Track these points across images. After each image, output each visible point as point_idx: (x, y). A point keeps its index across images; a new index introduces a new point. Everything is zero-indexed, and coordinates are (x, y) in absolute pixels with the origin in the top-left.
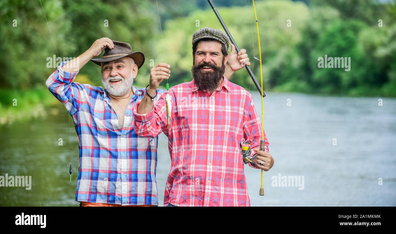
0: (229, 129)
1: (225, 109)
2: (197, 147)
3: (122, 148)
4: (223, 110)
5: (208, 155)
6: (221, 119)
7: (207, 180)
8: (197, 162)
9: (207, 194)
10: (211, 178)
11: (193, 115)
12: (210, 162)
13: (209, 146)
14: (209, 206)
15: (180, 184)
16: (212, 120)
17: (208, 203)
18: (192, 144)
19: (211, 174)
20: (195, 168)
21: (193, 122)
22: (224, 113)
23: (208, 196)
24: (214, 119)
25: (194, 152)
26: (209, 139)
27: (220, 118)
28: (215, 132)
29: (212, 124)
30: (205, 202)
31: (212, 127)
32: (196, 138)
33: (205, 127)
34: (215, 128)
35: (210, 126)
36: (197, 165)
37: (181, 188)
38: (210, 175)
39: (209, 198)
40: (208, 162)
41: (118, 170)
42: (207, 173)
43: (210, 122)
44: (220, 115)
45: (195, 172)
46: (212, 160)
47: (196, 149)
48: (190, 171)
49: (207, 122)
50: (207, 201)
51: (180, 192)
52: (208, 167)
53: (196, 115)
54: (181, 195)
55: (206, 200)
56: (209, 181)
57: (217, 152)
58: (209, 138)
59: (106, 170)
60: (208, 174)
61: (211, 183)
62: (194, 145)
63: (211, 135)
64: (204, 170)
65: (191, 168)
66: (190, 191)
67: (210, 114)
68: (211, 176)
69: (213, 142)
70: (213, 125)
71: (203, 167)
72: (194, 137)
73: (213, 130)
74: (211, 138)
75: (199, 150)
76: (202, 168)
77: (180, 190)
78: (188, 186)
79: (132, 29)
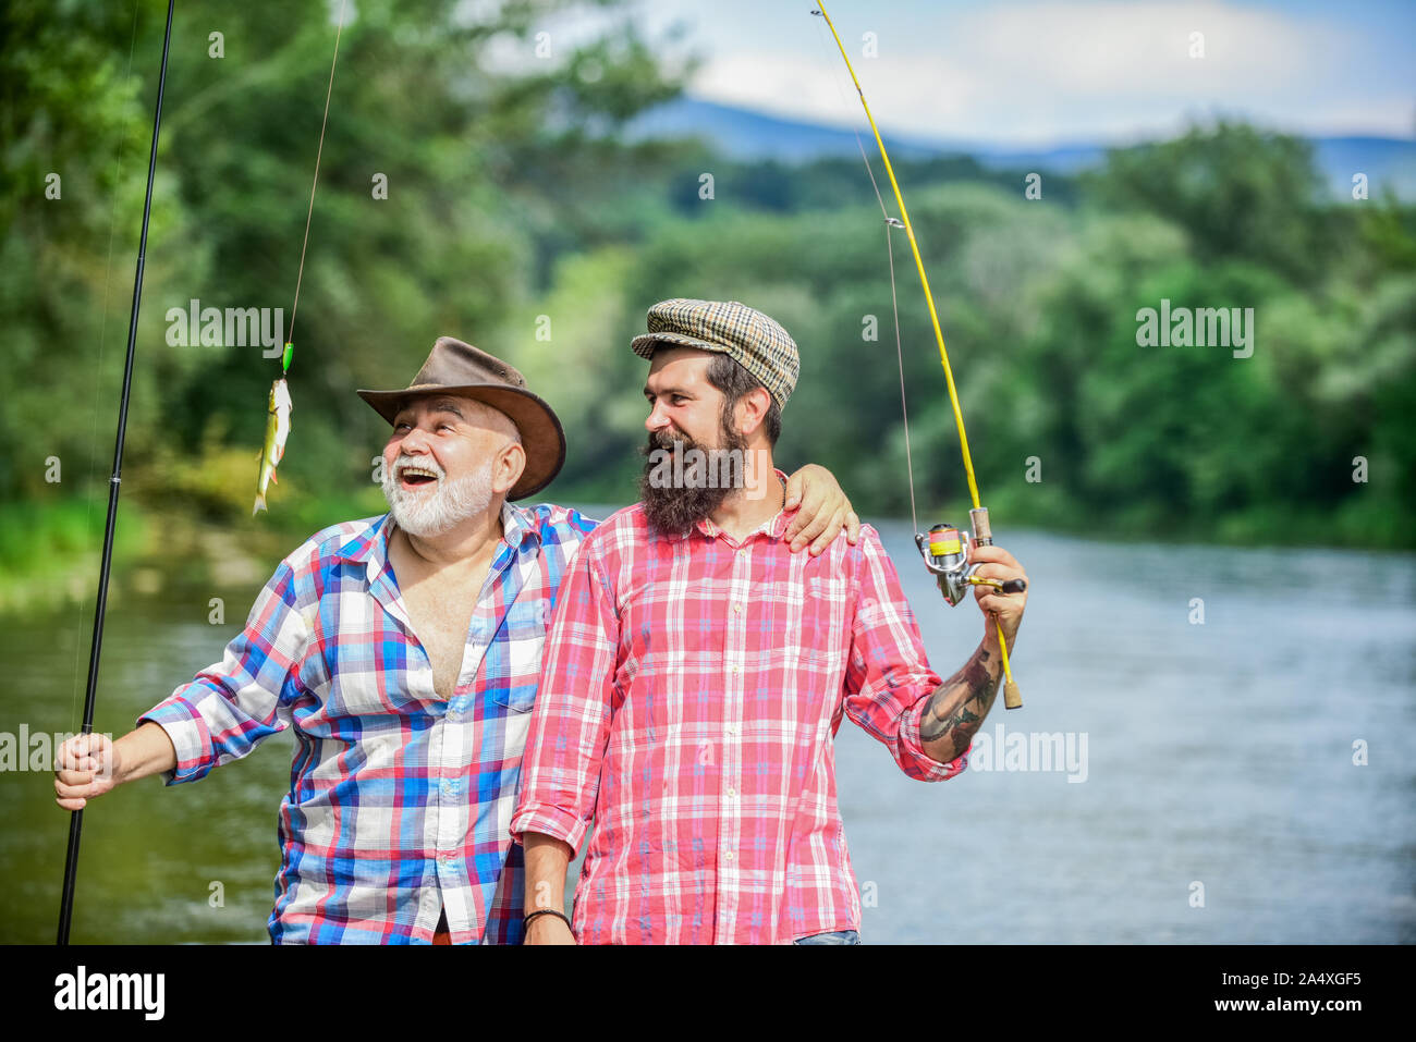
0: (797, 659)
1: (785, 593)
2: (684, 735)
3: (445, 764)
4: (778, 598)
5: (725, 758)
6: (769, 629)
7: (723, 847)
8: (687, 786)
9: (726, 899)
10: (737, 840)
11: (669, 621)
12: (732, 782)
13: (727, 726)
14: (736, 941)
15: (621, 875)
16: (737, 632)
17: (732, 931)
18: (667, 724)
19: (738, 825)
20: (680, 809)
21: (671, 646)
22: (780, 610)
23: (730, 907)
24: (743, 630)
25: (672, 753)
26: (728, 701)
27: (768, 626)
28: (747, 675)
29: (737, 648)
30: (721, 929)
31: (736, 661)
32: (680, 702)
33: (713, 664)
34: (748, 663)
35: (730, 654)
36: (686, 798)
37: (627, 888)
38: (732, 829)
39: (733, 914)
40: (725, 784)
41: (427, 847)
42: (723, 825)
43: (730, 643)
44: (767, 619)
45: (679, 822)
46: (738, 777)
47: (678, 742)
48: (660, 822)
49: (718, 642)
50: (728, 925)
51: (622, 906)
52: (725, 800)
53: (681, 621)
54: (629, 915)
55: (722, 919)
56: (730, 853)
57: (756, 744)
58: (726, 700)
59: (381, 852)
60: (725, 827)
61: (737, 859)
62: (675, 726)
63: (734, 689)
64: (711, 814)
65: (663, 810)
66: (665, 894)
67: (731, 614)
68: (739, 833)
69: (740, 712)
70: (742, 654)
71: (710, 802)
72: (675, 699)
73: (741, 670)
74: (734, 697)
75: (689, 742)
76: (706, 807)
77: (623, 900)
78: (655, 879)
79: (435, 286)
